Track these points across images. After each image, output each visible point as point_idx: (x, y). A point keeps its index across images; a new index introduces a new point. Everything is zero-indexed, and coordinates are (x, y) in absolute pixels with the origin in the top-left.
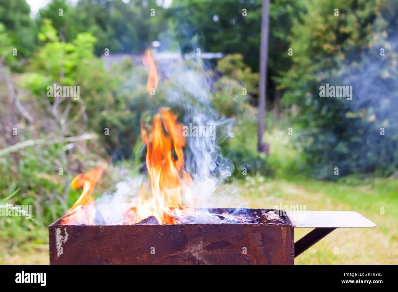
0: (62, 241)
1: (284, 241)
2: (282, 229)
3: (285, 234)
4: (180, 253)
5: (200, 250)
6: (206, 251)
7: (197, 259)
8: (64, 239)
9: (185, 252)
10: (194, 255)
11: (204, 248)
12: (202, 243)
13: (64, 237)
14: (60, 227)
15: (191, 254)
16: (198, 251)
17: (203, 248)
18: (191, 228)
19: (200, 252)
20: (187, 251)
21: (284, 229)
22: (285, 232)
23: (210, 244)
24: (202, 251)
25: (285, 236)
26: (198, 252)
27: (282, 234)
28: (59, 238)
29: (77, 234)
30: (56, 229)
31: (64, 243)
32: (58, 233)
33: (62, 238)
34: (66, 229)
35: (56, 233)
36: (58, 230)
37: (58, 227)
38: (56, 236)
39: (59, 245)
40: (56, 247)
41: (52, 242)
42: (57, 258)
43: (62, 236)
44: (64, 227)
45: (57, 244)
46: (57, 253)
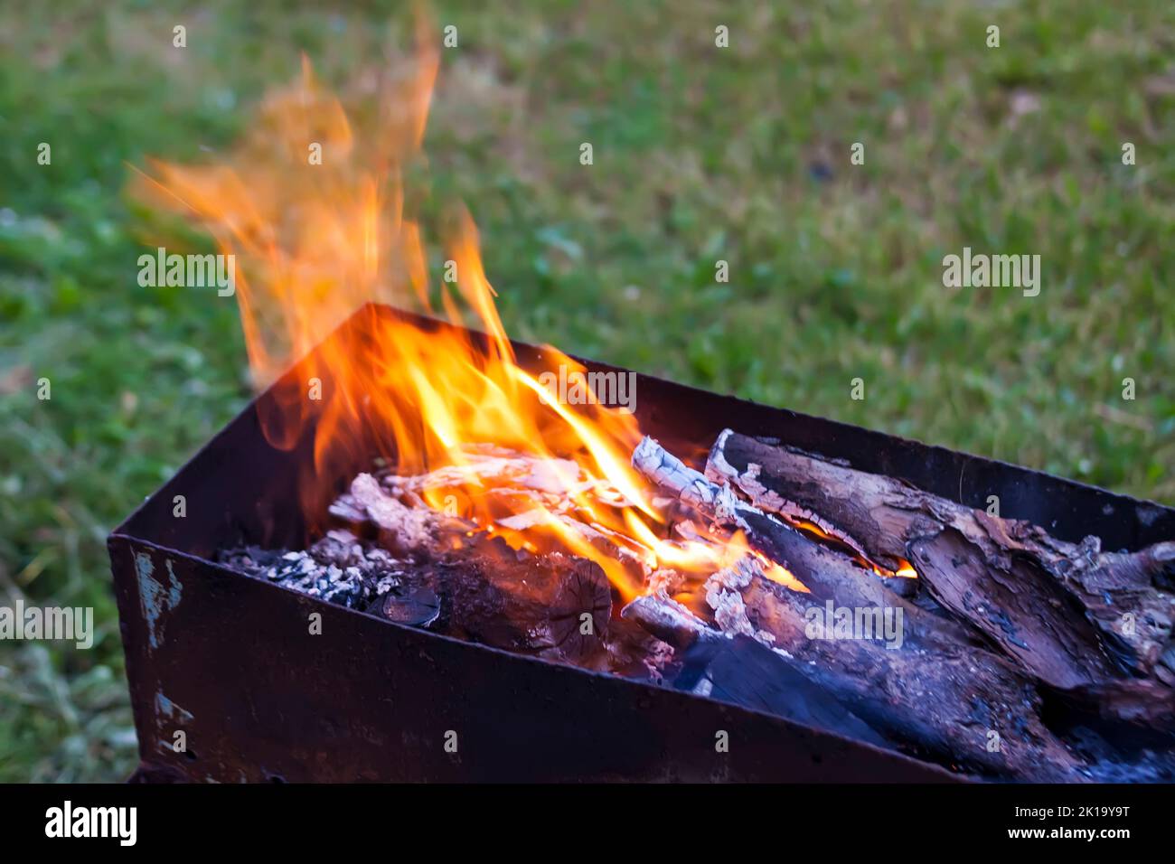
0: (160, 601)
8: (166, 597)
13: (167, 590)
14: (149, 552)
28: (148, 588)
29: (213, 595)
30: (136, 555)
31: (170, 609)
32: (142, 569)
33: (160, 593)
34: (172, 563)
35: (137, 568)
36: (143, 559)
37: (140, 548)
38: (139, 579)
39: (152, 611)
40: (143, 613)
41: (126, 591)
42: (150, 651)
43: (158, 584)
44: (165, 555)
45: (144, 607)
46: (148, 634)
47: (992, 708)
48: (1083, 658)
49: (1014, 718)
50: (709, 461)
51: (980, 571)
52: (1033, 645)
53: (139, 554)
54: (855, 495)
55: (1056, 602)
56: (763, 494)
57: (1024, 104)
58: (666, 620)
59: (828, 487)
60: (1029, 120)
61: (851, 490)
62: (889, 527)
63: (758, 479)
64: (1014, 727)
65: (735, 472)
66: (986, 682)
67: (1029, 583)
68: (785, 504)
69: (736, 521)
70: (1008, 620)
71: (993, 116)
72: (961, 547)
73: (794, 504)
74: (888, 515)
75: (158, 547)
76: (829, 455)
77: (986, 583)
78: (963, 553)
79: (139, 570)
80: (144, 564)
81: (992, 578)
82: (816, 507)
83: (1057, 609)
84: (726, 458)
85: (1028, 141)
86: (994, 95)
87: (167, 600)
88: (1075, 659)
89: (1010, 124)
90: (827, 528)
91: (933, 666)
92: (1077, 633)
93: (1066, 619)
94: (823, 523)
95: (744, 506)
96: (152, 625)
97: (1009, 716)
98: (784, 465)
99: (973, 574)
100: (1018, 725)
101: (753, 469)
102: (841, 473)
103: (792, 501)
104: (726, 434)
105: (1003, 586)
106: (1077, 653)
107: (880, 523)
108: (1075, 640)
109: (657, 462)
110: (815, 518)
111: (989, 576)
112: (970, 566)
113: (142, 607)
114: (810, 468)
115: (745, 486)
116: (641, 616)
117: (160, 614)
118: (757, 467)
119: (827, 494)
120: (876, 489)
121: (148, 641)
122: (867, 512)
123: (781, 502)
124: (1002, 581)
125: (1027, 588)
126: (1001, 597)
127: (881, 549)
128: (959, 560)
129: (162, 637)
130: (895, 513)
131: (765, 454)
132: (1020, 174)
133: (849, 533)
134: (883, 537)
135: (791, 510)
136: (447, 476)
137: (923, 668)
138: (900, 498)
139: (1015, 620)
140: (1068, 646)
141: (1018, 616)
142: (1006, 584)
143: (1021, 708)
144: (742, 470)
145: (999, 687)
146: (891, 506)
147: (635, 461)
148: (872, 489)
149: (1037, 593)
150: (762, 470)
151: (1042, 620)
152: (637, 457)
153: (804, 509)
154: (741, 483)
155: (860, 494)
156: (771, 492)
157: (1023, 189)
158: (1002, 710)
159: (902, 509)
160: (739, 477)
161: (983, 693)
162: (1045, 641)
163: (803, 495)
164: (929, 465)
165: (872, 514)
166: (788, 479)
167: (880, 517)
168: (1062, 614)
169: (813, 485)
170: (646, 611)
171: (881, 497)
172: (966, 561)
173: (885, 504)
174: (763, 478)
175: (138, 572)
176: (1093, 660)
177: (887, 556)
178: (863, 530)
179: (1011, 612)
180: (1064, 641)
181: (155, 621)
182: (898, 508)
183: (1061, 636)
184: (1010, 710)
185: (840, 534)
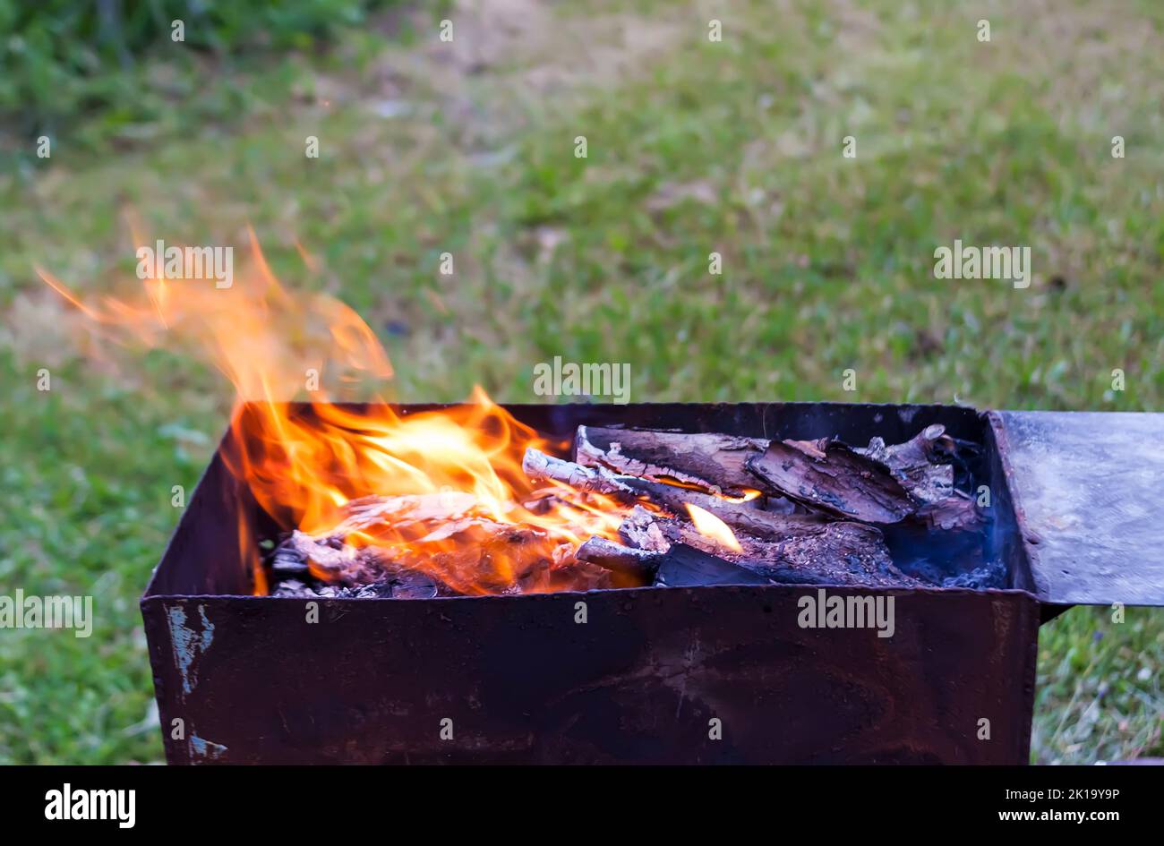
0: (193, 647)
1: (1002, 644)
2: (996, 607)
3: (1007, 623)
4: (620, 678)
5: (694, 668)
6: (713, 671)
7: (682, 695)
8: (199, 641)
9: (638, 675)
10: (669, 682)
11: (707, 663)
12: (698, 648)
13: (200, 635)
14: (182, 604)
15: (660, 680)
16: (687, 670)
17: (703, 662)
18: (658, 601)
19: (692, 673)
20: (646, 671)
21: (1002, 607)
22: (1007, 616)
23: (727, 649)
24: (701, 670)
25: (1004, 629)
26: (684, 676)
27: (996, 621)
28: (181, 636)
29: (244, 626)
30: (169, 609)
31: (202, 652)
32: (175, 622)
33: (193, 639)
34: (205, 608)
35: (169, 622)
36: (176, 612)
37: (173, 603)
38: (172, 632)
39: (184, 657)
40: (176, 664)
41: (159, 648)
42: (183, 698)
43: (191, 631)
44: (196, 602)
45: (177, 656)
46: (181, 681)
47: (861, 559)
48: (897, 509)
49: (877, 564)
50: (578, 449)
51: (805, 468)
52: (859, 511)
53: (172, 608)
54: (696, 448)
55: (866, 474)
56: (628, 464)
57: (550, 239)
58: (612, 551)
59: (675, 447)
60: (560, 252)
61: (693, 446)
62: (729, 465)
63: (621, 453)
64: (879, 571)
65: (601, 452)
66: (852, 542)
67: (844, 466)
68: (646, 467)
69: (618, 487)
70: (836, 497)
71: (528, 253)
72: (786, 455)
73: (653, 466)
74: (726, 457)
75: (190, 596)
76: (666, 427)
77: (812, 475)
78: (788, 459)
79: (172, 624)
80: (177, 616)
81: (816, 471)
82: (671, 464)
83: (869, 478)
84: (592, 444)
85: (567, 267)
86: (523, 236)
87: (200, 644)
88: (892, 511)
89: (545, 258)
90: (683, 478)
91: (808, 542)
92: (886, 491)
93: (877, 484)
94: (679, 476)
95: (618, 476)
96: (185, 672)
97: (874, 563)
98: (637, 439)
99: (801, 473)
100: (881, 567)
101: (615, 447)
102: (680, 437)
103: (652, 463)
104: (582, 430)
105: (824, 473)
106: (893, 506)
107: (723, 464)
108: (887, 498)
109: (544, 462)
110: (672, 473)
111: (812, 469)
112: (798, 468)
113: (175, 657)
114: (655, 437)
115: (612, 461)
116: (592, 553)
117: (192, 659)
118: (617, 445)
119: (676, 452)
120: (710, 442)
121: (181, 688)
122: (710, 458)
123: (643, 467)
124: (822, 470)
125: (843, 470)
126: (827, 483)
127: (729, 483)
128: (787, 465)
129: (196, 680)
130: (730, 454)
131: (618, 435)
132: (570, 295)
133: (701, 477)
134: (727, 474)
135: (653, 470)
136: (356, 523)
137: (802, 545)
138: (730, 443)
139: (841, 496)
140: (885, 503)
141: (842, 493)
142: (827, 472)
143: (880, 556)
144: (607, 449)
145: (861, 544)
146: (726, 450)
147: (528, 465)
148: (707, 443)
149: (850, 472)
150: (621, 446)
151: (860, 491)
152: (528, 461)
153: (662, 467)
154: (609, 459)
155: (700, 447)
156: (634, 461)
157: (577, 307)
158: (868, 560)
159: (734, 450)
160: (606, 455)
161: (852, 551)
162: (867, 505)
163: (659, 457)
164: (736, 419)
165: (713, 458)
166: (643, 448)
167: (721, 459)
168: (873, 481)
169: (663, 448)
170: (596, 549)
171: (715, 446)
172: (792, 464)
173: (721, 450)
174: (625, 451)
175: (171, 626)
176: (905, 508)
177: (734, 487)
178: (710, 472)
179: (836, 492)
180: (880, 501)
181: (188, 668)
182: (731, 450)
183: (877, 498)
184: (873, 559)
185: (694, 480)
